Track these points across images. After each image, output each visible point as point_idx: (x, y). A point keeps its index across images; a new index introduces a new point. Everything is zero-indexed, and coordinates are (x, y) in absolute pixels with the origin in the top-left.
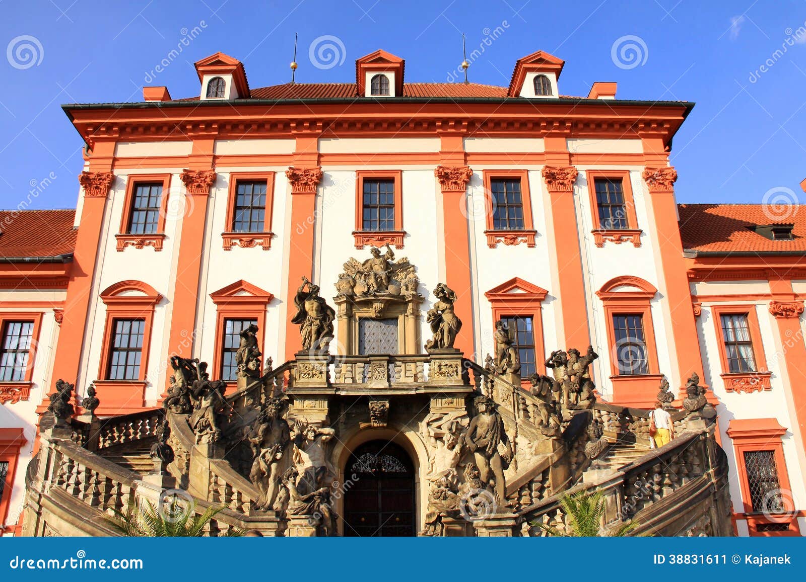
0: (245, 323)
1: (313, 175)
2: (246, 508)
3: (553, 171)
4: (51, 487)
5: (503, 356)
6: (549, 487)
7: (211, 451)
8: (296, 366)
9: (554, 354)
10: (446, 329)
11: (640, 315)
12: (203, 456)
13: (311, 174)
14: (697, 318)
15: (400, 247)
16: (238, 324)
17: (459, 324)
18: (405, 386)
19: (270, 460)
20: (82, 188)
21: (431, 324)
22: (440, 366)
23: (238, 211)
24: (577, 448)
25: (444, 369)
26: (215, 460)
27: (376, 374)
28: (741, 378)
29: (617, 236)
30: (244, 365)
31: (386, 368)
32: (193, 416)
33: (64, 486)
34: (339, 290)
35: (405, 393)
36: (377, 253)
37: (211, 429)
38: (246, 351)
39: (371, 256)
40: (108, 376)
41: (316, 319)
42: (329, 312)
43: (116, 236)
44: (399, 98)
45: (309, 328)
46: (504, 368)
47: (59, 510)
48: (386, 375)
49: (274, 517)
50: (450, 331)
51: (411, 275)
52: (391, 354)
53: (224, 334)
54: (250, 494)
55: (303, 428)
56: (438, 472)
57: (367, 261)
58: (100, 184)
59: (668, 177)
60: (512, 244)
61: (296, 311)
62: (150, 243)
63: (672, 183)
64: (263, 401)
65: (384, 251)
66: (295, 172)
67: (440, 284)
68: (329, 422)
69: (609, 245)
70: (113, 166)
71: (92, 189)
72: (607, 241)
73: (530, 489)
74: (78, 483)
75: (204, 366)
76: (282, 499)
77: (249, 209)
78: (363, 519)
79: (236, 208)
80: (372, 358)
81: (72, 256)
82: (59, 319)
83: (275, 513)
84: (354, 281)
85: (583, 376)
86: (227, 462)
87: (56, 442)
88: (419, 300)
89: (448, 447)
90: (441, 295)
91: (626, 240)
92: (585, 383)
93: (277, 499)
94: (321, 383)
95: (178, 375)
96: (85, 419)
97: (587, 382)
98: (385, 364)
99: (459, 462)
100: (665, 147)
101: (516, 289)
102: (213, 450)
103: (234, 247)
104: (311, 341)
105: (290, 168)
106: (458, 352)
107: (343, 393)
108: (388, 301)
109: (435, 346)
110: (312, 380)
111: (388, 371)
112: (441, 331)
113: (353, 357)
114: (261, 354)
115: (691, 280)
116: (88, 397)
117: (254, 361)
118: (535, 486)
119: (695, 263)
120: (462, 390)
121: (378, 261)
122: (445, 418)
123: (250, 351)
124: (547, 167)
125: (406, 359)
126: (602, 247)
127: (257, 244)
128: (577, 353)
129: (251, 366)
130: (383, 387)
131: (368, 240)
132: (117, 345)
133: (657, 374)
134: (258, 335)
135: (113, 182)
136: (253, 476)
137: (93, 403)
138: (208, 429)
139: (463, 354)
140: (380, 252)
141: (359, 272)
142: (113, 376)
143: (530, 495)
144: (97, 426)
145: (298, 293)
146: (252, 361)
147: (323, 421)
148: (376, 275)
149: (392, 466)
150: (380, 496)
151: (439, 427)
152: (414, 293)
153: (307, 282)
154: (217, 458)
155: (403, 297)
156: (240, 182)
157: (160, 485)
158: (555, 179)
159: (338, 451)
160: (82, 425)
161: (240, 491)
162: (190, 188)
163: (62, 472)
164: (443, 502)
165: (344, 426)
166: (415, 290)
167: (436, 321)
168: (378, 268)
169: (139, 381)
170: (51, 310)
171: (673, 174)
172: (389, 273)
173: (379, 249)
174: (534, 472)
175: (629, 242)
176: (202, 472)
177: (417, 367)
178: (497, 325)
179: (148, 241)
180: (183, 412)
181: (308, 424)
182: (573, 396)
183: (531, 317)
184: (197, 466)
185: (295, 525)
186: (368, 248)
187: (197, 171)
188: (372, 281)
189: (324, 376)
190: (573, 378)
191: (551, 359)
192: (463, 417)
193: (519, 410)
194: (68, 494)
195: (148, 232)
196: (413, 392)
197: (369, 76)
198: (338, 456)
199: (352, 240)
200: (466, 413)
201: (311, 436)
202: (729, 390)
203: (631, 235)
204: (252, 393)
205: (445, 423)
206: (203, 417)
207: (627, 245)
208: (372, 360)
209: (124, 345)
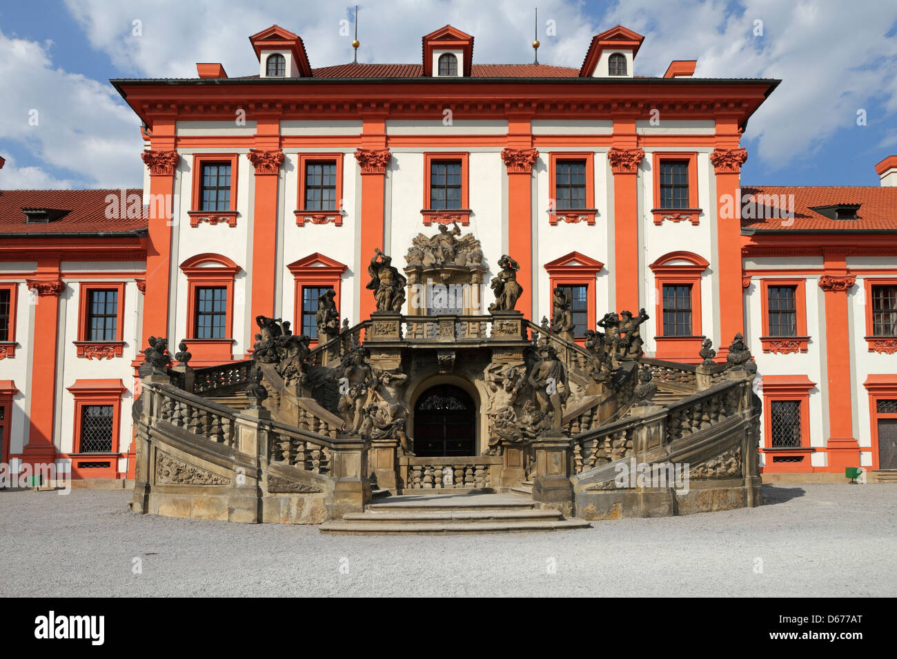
0: (321, 290)
1: (382, 157)
2: (333, 435)
3: (619, 153)
4: (157, 421)
5: (559, 318)
6: (596, 420)
7: (299, 391)
8: (371, 325)
9: (607, 316)
10: (508, 294)
11: (690, 286)
12: (292, 396)
13: (380, 155)
14: (745, 290)
15: (466, 224)
16: (315, 291)
17: (520, 290)
18: (470, 341)
19: (356, 395)
20: (146, 166)
21: (495, 291)
22: (502, 325)
23: (309, 191)
24: (623, 391)
25: (505, 327)
26: (303, 398)
27: (444, 331)
28: (780, 342)
29: (676, 215)
30: (324, 323)
31: (453, 326)
32: (281, 364)
33: (169, 420)
34: (408, 262)
35: (470, 346)
36: (443, 229)
37: (299, 374)
38: (326, 312)
39: (439, 232)
40: (196, 335)
41: (389, 286)
42: (401, 279)
43: (189, 213)
44: (467, 78)
45: (383, 293)
46: (560, 327)
47: (166, 439)
48: (453, 332)
49: (360, 439)
50: (512, 296)
51: (476, 249)
52: (458, 315)
53: (303, 299)
54: (336, 423)
55: (379, 375)
56: (497, 409)
57: (435, 237)
58: (165, 163)
59: (737, 158)
60: (573, 222)
61: (369, 279)
62: (224, 219)
63: (740, 165)
64: (342, 353)
65: (451, 227)
66: (363, 153)
67: (504, 256)
68: (402, 370)
69: (667, 223)
70: (176, 145)
71: (158, 168)
72: (666, 219)
73: (580, 422)
74: (181, 418)
75: (287, 324)
76: (366, 426)
77: (319, 188)
78: (430, 445)
79: (306, 187)
80: (441, 318)
81: (146, 231)
82: (142, 288)
83: (360, 437)
84: (423, 253)
85: (633, 335)
86: (314, 400)
87: (157, 387)
88: (483, 271)
89: (506, 390)
90: (504, 265)
91: (685, 219)
92: (634, 340)
93: (362, 426)
94: (394, 338)
95: (264, 332)
96: (179, 368)
97: (637, 339)
98: (452, 323)
99: (515, 401)
100: (739, 129)
101: (574, 262)
102: (301, 391)
103: (306, 224)
104: (384, 303)
105: (358, 149)
106: (519, 314)
107: (414, 347)
108: (454, 271)
109: (498, 308)
110: (386, 336)
111: (455, 328)
112: (503, 296)
113: (422, 317)
114: (338, 315)
115: (744, 255)
116: (180, 351)
117: (333, 321)
118: (583, 419)
119: (751, 240)
120: (521, 345)
121: (445, 237)
122: (505, 367)
123: (329, 313)
124: (613, 149)
125: (471, 319)
126: (660, 225)
127: (329, 221)
128: (629, 315)
129: (330, 324)
130: (449, 341)
131: (435, 218)
132: (201, 309)
133: (700, 336)
134: (335, 299)
135: (178, 162)
136: (341, 409)
137: (185, 357)
138: (296, 374)
139: (523, 315)
140: (447, 228)
141: (427, 246)
142: (200, 335)
143: (579, 426)
144: (192, 375)
145: (372, 263)
146: (330, 321)
147: (397, 369)
148: (443, 248)
149: (455, 405)
150: (445, 428)
151: (499, 374)
152: (479, 264)
153: (380, 254)
154: (305, 396)
155: (468, 268)
156: (309, 163)
157: (257, 417)
158: (620, 161)
159: (410, 393)
160: (177, 374)
161: (327, 422)
162: (259, 168)
163: (165, 409)
164: (504, 430)
165: (415, 373)
166: (480, 262)
167: (499, 288)
168: (446, 244)
169: (226, 339)
170: (133, 280)
171: (743, 155)
172: (456, 247)
173: (447, 226)
174: (584, 408)
175: (687, 220)
176: (291, 408)
177: (481, 325)
178: (554, 292)
179: (221, 218)
180: (271, 362)
181: (383, 371)
182: (622, 351)
183: (586, 286)
184: (287, 404)
185: (375, 447)
186: (435, 226)
187: (265, 151)
188: (440, 253)
189: (397, 333)
190: (623, 335)
191: (603, 320)
192: (520, 366)
193: (571, 361)
194: (173, 426)
195: (221, 210)
196: (478, 346)
197: (436, 56)
198: (410, 396)
199: (421, 217)
200: (523, 363)
201: (386, 380)
202: (766, 351)
203: (691, 214)
204: (332, 348)
205: (505, 370)
206: (290, 364)
207: (686, 224)
208: (441, 320)
209: (209, 309)
